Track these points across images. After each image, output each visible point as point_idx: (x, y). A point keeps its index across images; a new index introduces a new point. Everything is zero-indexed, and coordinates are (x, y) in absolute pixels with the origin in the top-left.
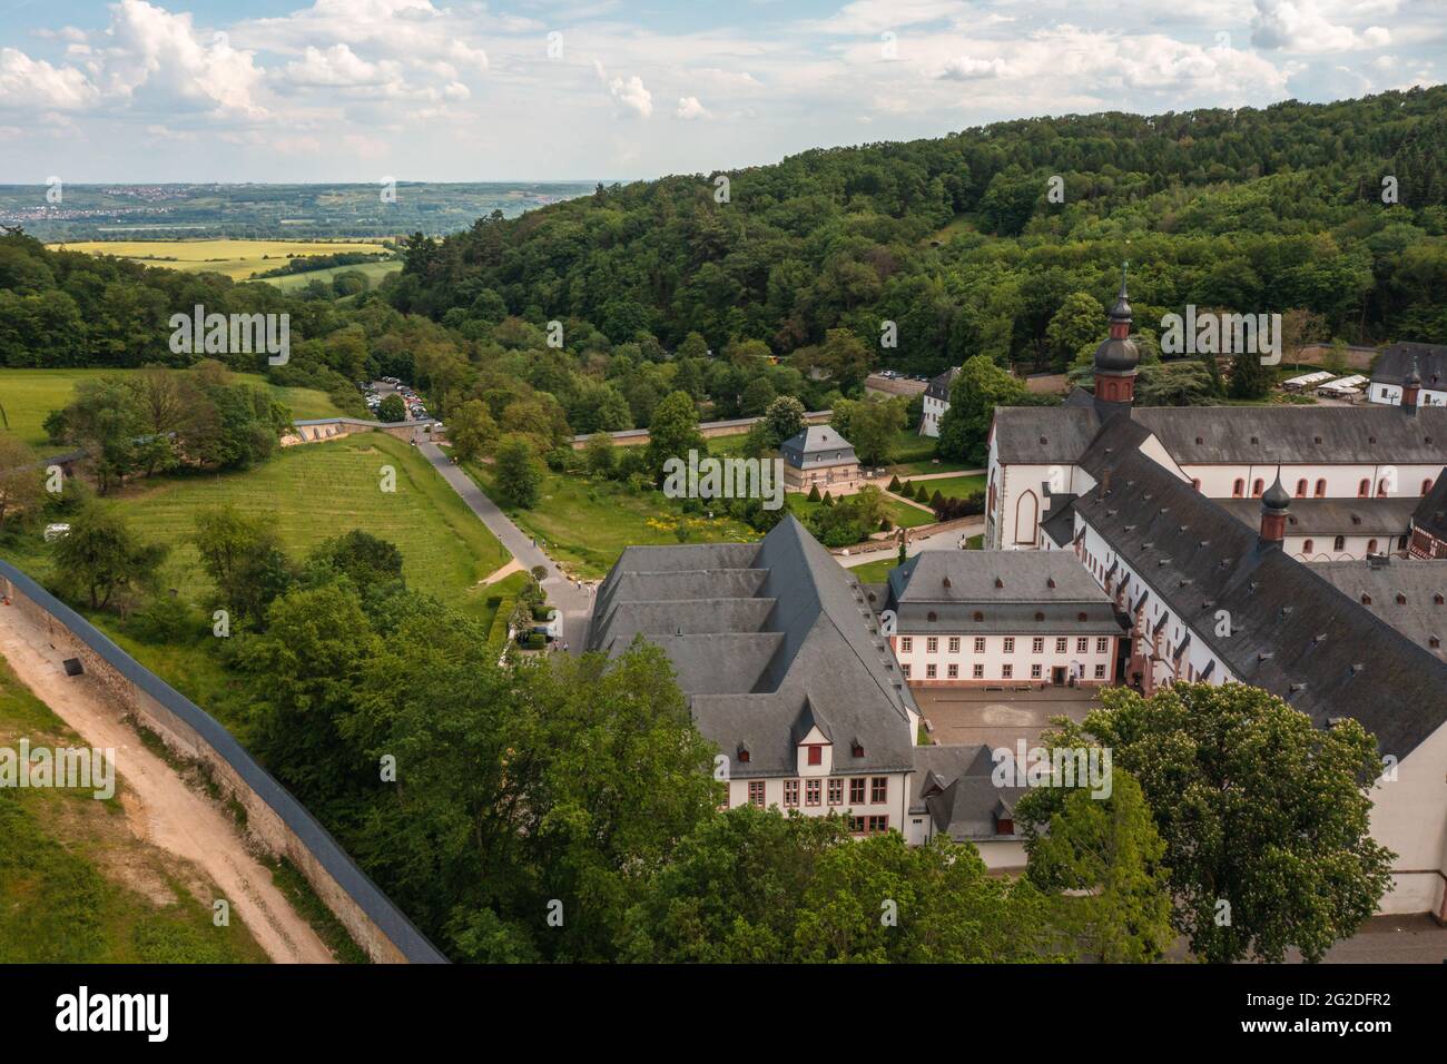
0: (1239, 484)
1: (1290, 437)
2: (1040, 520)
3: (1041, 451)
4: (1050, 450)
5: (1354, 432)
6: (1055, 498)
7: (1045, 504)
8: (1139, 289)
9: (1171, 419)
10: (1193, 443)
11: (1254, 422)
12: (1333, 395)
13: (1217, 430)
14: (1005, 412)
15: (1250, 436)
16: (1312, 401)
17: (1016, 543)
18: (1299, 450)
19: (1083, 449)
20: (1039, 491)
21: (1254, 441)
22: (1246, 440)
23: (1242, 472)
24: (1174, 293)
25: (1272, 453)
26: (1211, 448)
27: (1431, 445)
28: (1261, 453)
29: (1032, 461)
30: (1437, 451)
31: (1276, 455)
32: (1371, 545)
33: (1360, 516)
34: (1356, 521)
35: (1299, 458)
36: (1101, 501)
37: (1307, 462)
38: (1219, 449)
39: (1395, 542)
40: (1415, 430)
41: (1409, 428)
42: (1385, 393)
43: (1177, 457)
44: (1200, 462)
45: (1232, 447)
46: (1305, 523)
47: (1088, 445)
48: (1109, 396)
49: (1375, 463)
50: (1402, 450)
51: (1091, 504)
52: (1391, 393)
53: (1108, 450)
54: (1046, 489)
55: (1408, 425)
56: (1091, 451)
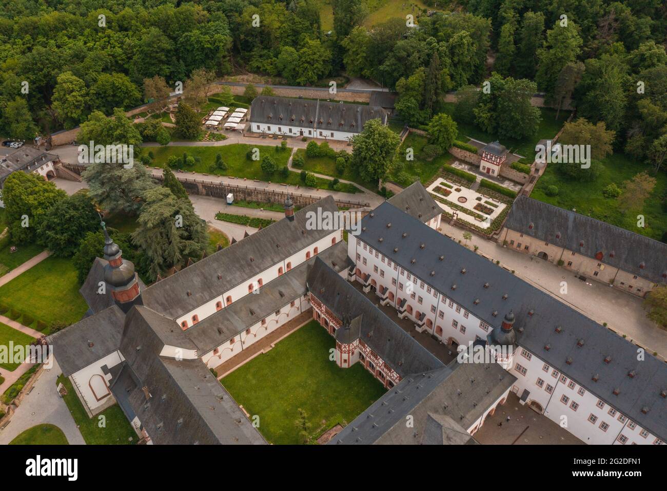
0: (218, 305)
1: (237, 265)
2: (108, 384)
3: (92, 353)
4: (98, 348)
5: (269, 245)
6: (113, 371)
7: (109, 377)
8: (102, 60)
10: (186, 297)
11: (215, 265)
13: (197, 281)
15: (216, 275)
16: (224, 138)
17: (98, 400)
18: (244, 271)
19: (120, 336)
20: (101, 373)
21: (218, 278)
22: (215, 279)
23: (218, 300)
24: (124, 57)
25: (231, 280)
26: (197, 295)
27: (305, 235)
28: (225, 283)
29: (88, 363)
30: (309, 236)
31: (233, 281)
32: (292, 304)
33: (283, 290)
34: (282, 295)
35: (246, 277)
36: (149, 404)
37: (250, 277)
38: (203, 293)
39: (302, 298)
40: (296, 229)
41: (293, 229)
42: (258, 128)
43: (180, 312)
44: (194, 308)
45: (209, 288)
46: (258, 310)
47: (122, 333)
48: (124, 299)
49: (283, 259)
50: (293, 244)
51: (142, 402)
52: (262, 128)
53: (138, 348)
54: (105, 369)
55: (292, 227)
56: (126, 340)
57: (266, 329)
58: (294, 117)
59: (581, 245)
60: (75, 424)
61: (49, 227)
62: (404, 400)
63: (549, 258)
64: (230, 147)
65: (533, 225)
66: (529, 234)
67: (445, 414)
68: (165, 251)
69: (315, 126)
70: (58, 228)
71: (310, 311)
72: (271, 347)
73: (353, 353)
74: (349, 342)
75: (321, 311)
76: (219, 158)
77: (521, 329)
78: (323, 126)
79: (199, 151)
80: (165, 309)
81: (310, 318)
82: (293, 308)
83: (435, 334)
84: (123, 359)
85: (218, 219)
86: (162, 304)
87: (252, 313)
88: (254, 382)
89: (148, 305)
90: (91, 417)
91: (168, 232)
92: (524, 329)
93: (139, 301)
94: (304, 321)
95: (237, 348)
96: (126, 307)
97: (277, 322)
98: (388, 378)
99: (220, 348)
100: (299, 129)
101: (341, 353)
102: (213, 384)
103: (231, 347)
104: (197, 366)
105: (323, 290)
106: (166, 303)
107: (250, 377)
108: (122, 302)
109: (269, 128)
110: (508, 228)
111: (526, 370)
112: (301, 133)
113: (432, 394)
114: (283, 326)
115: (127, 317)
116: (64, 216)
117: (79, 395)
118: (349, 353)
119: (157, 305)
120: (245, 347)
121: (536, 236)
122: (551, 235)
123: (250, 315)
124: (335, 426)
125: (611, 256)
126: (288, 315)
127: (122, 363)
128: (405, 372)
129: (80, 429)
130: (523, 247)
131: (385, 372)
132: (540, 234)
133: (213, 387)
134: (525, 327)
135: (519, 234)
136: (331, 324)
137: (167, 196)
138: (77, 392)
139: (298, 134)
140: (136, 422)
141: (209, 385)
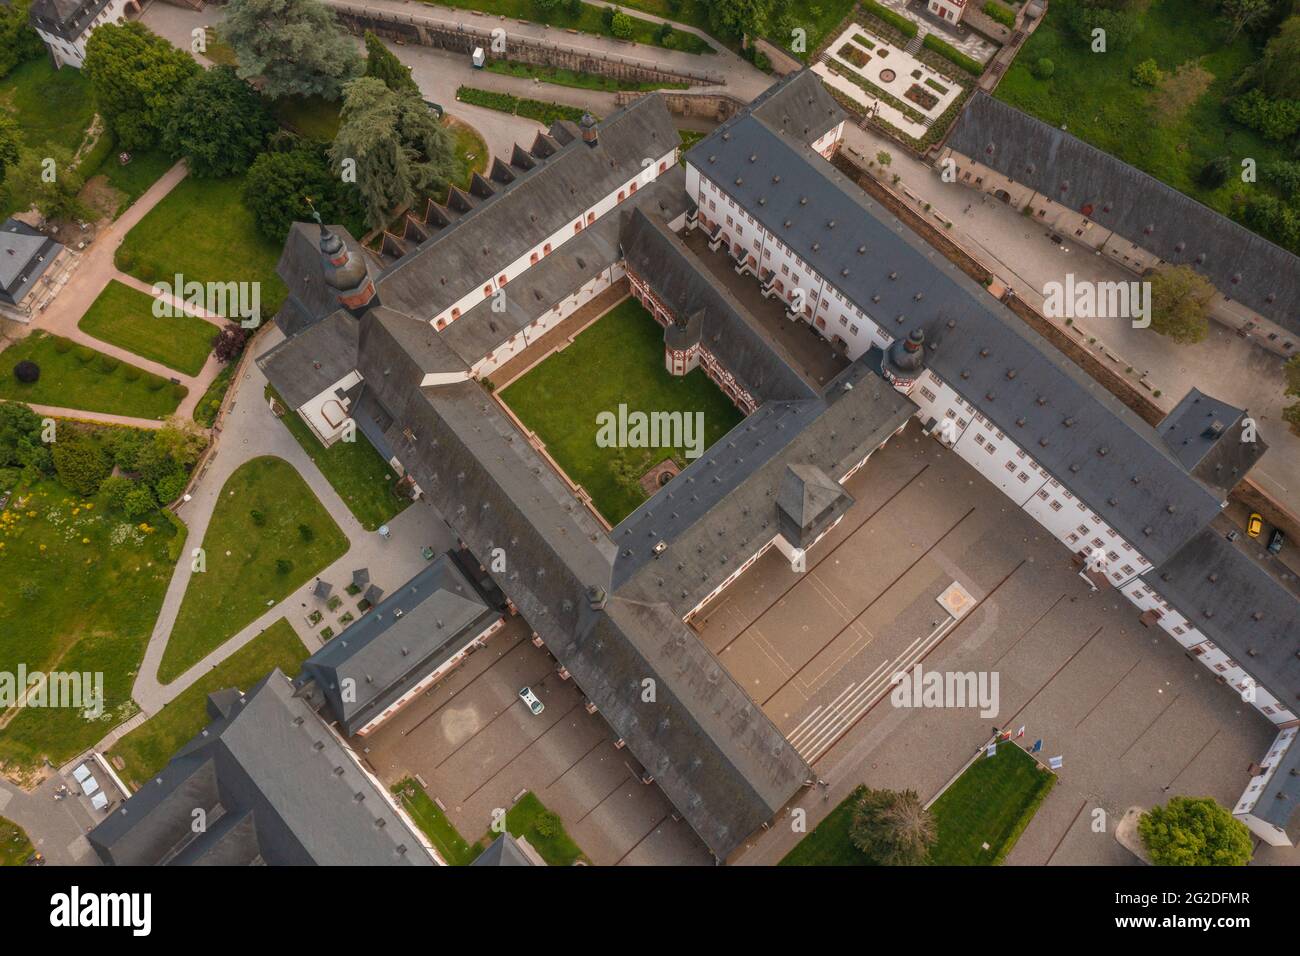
0: (487, 290)
2: (346, 410)
3: (322, 377)
4: (329, 371)
6: (351, 393)
7: (347, 401)
9: (412, 275)
10: (440, 285)
11: (478, 233)
13: (453, 260)
15: (481, 249)
17: (334, 427)
18: (523, 238)
19: (355, 351)
20: (336, 398)
21: (485, 253)
22: (479, 254)
23: (487, 285)
25: (504, 254)
26: (456, 282)
27: (616, 167)
28: (496, 259)
29: (319, 390)
30: (622, 169)
31: (508, 254)
32: (598, 277)
33: (583, 257)
34: (581, 264)
35: (526, 245)
36: (414, 449)
37: (533, 246)
38: (463, 278)
39: (614, 266)
40: (600, 157)
41: (596, 160)
43: (435, 308)
44: (454, 301)
45: (472, 269)
46: (548, 292)
47: (357, 345)
48: (355, 304)
49: (582, 211)
50: (597, 185)
51: (404, 445)
53: (386, 372)
54: (340, 393)
55: (595, 157)
56: (363, 354)
57: (560, 315)
59: (1064, 188)
60: (307, 458)
61: (184, 131)
62: (757, 444)
63: (1011, 201)
65: (993, 147)
66: (983, 162)
67: (812, 463)
68: (388, 186)
70: (200, 133)
71: (624, 283)
72: (568, 341)
73: (690, 358)
74: (685, 346)
75: (643, 290)
77: (934, 346)
80: (412, 306)
81: (626, 293)
82: (600, 281)
83: (815, 325)
84: (362, 378)
85: (461, 101)
86: (407, 301)
87: (538, 296)
88: (548, 396)
89: (388, 304)
90: (327, 447)
91: (389, 155)
92: (938, 345)
93: (376, 302)
94: (617, 299)
95: (519, 344)
96: (359, 313)
97: (576, 303)
98: (740, 397)
99: (496, 353)
101: (673, 359)
102: (496, 418)
103: (511, 346)
104: (470, 392)
105: (646, 262)
106: (411, 297)
107: (541, 388)
108: (352, 308)
110: (953, 149)
111: (934, 397)
113: (795, 442)
114: (584, 306)
115: (360, 325)
116: (205, 112)
117: (311, 426)
118: (684, 360)
119: (400, 302)
120: (530, 342)
121: (995, 166)
122: (1020, 167)
123: (536, 299)
124: (665, 460)
125: (1106, 210)
126: (592, 292)
127: (362, 382)
128: (762, 398)
129: (315, 462)
130: (973, 179)
131: (736, 389)
132: (1002, 163)
133: (496, 423)
134: (939, 342)
135: (970, 160)
136: (658, 309)
137: (380, 96)
138: (308, 424)
140: (395, 462)
141: (491, 420)
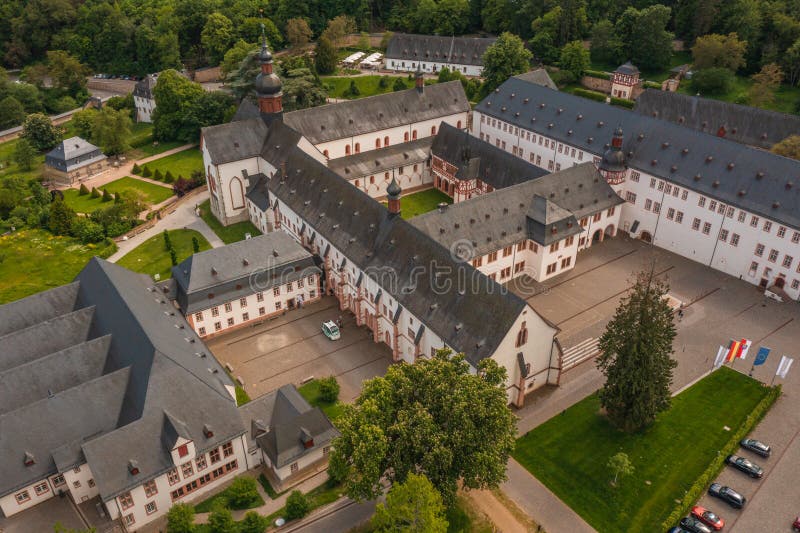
1: (368, 116)
2: (245, 193)
4: (242, 150)
5: (398, 107)
6: (251, 178)
7: (246, 183)
9: (305, 117)
10: (320, 130)
11: (348, 111)
12: (368, 67)
13: (331, 119)
14: (208, 130)
15: (348, 119)
16: (359, 73)
17: (234, 209)
19: (261, 144)
20: (240, 176)
21: (351, 122)
22: (347, 122)
23: (348, 141)
26: (330, 131)
27: (432, 108)
28: (355, 128)
29: (232, 160)
30: (436, 110)
31: (363, 128)
32: (415, 168)
33: (407, 153)
34: (406, 157)
35: (375, 129)
37: (378, 130)
38: (336, 131)
39: (425, 164)
40: (424, 99)
41: (421, 100)
42: (393, 64)
44: (326, 141)
45: (341, 129)
46: (383, 164)
47: (263, 141)
48: (269, 110)
49: (410, 124)
50: (420, 113)
52: (396, 64)
54: (244, 172)
55: (421, 98)
56: (266, 147)
58: (428, 52)
59: (704, 125)
64: (364, 77)
65: (657, 113)
67: (552, 202)
69: (449, 60)
74: (467, 178)
75: (442, 173)
76: (353, 83)
77: (631, 153)
78: (457, 60)
79: (333, 81)
81: (430, 186)
82: (416, 172)
87: (378, 164)
92: (634, 152)
93: (281, 117)
94: (425, 188)
96: (269, 122)
100: (432, 64)
101: (459, 194)
109: (403, 64)
111: (635, 195)
112: (435, 68)
115: (268, 130)
118: (466, 195)
122: (675, 120)
123: (375, 165)
125: (734, 132)
126: (411, 180)
127: (259, 175)
136: (451, 182)
139: (431, 71)
